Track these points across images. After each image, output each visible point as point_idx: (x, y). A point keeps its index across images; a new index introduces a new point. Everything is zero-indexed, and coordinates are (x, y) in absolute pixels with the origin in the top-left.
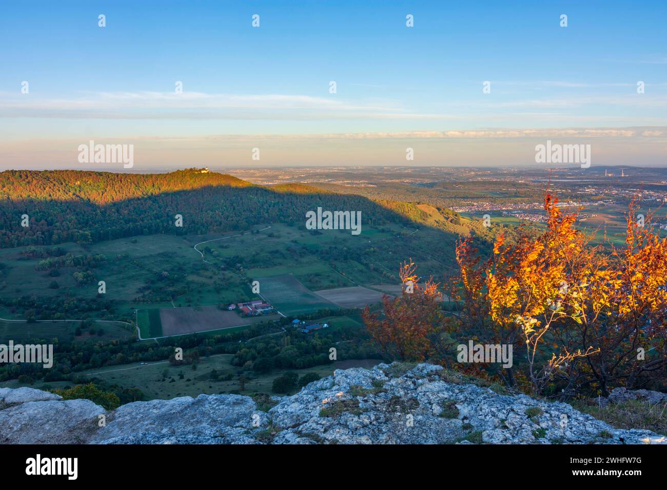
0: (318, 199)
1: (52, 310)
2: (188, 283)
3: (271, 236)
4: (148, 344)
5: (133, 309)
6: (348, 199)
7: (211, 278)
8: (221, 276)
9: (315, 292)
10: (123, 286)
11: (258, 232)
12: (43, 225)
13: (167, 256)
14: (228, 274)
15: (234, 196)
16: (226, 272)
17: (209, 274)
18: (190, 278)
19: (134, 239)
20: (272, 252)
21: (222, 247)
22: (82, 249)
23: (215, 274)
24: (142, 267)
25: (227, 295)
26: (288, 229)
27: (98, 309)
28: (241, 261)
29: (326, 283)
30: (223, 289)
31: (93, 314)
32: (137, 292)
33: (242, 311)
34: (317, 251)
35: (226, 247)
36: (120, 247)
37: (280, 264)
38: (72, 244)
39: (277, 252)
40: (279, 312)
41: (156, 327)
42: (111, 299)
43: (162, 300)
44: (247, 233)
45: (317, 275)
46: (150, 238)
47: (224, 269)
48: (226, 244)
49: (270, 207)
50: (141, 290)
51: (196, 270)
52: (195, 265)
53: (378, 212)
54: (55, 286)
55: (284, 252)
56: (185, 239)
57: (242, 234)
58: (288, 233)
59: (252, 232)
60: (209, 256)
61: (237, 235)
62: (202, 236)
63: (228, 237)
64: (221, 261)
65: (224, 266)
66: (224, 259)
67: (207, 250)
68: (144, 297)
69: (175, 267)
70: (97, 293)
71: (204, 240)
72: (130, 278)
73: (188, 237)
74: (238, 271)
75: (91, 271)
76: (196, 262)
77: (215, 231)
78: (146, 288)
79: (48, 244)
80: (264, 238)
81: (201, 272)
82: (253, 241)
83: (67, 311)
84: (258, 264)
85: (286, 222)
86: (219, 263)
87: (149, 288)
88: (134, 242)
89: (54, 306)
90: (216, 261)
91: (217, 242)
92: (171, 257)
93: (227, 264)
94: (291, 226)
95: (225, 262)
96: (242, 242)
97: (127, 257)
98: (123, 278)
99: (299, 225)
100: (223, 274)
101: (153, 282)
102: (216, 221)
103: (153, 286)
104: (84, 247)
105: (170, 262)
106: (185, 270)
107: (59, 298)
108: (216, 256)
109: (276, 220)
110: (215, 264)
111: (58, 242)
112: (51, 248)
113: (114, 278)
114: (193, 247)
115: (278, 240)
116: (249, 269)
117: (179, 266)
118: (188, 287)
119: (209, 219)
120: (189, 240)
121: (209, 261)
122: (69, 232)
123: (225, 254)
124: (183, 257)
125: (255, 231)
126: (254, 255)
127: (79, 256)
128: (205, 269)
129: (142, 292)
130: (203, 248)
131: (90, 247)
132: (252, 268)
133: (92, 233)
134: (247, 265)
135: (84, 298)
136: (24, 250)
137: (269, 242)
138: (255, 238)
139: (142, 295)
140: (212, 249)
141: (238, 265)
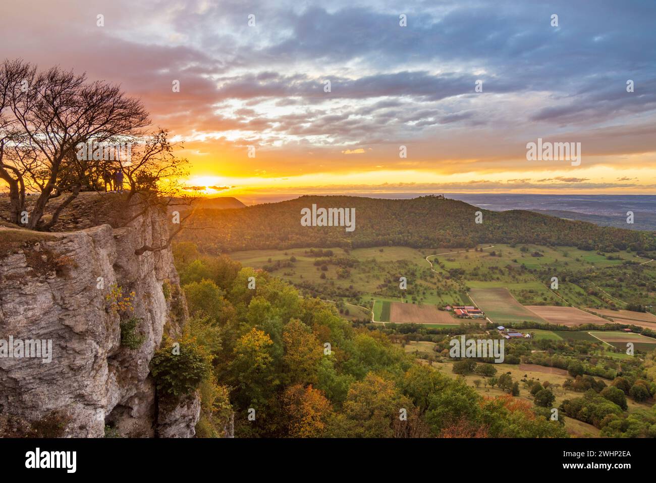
0: (543, 224)
1: (320, 292)
2: (416, 285)
3: (493, 254)
4: (377, 325)
5: (372, 299)
6: (574, 226)
7: (435, 284)
8: (444, 283)
9: (526, 307)
10: (368, 282)
11: (482, 251)
12: (322, 233)
13: (403, 263)
14: (449, 282)
15: (463, 219)
16: (448, 281)
17: (435, 280)
19: (382, 248)
20: (492, 268)
21: (449, 260)
22: (345, 253)
23: (439, 281)
24: (384, 269)
25: (448, 299)
26: (511, 250)
27: (348, 296)
28: (462, 273)
29: (539, 299)
30: (443, 294)
31: (345, 299)
32: (377, 288)
33: (455, 313)
34: (535, 271)
35: (452, 261)
36: (372, 254)
37: (498, 279)
38: (338, 249)
39: (496, 268)
40: (487, 318)
41: (385, 315)
42: (359, 290)
43: (394, 296)
44: (472, 251)
45: (531, 292)
46: (394, 248)
47: (448, 278)
48: (453, 258)
49: (495, 229)
50: (380, 287)
51: (424, 277)
52: (424, 272)
53: (607, 239)
54: (323, 277)
55: (503, 269)
56: (419, 251)
57: (467, 251)
58: (510, 253)
59: (476, 250)
60: (437, 266)
61: (463, 252)
62: (433, 250)
63: (454, 252)
64: (447, 271)
65: (448, 275)
66: (449, 270)
67: (436, 261)
68: (382, 291)
69: (409, 271)
70: (350, 285)
71: (435, 253)
72: (374, 276)
73: (422, 250)
74: (459, 281)
75: (348, 269)
76: (425, 270)
77: (445, 247)
78: (384, 286)
79: (323, 248)
80: (487, 256)
81: (428, 278)
82: (476, 257)
83: (329, 295)
84: (477, 277)
85: (509, 244)
86: (444, 272)
87: (386, 286)
88: (381, 251)
89: (322, 290)
90: (442, 271)
91: (445, 256)
92: (406, 264)
93: (451, 274)
94: (513, 247)
95: (449, 272)
96: (466, 257)
97: (374, 261)
98: (369, 276)
99: (521, 246)
100: (446, 282)
101: (390, 282)
102: (446, 239)
103: (389, 284)
104: (346, 251)
105: (405, 268)
106: (416, 276)
107: (325, 285)
108: (443, 267)
109: (500, 241)
110: (441, 273)
111: (329, 247)
112: (324, 250)
113: (362, 276)
114: (425, 258)
115: (499, 258)
116: (469, 280)
117: (411, 271)
118: (416, 289)
119: (440, 236)
120: (423, 253)
121: (437, 270)
122: (337, 240)
123: (450, 265)
124: (416, 265)
125: (479, 249)
126: (475, 269)
127: (342, 257)
128: (432, 277)
129: (381, 288)
130: (433, 259)
131: (350, 252)
132: (472, 279)
133: (352, 242)
134: (468, 277)
135: (341, 287)
136: (308, 250)
137: (490, 259)
138: (479, 255)
139: (380, 290)
140: (440, 261)
141: (460, 276)
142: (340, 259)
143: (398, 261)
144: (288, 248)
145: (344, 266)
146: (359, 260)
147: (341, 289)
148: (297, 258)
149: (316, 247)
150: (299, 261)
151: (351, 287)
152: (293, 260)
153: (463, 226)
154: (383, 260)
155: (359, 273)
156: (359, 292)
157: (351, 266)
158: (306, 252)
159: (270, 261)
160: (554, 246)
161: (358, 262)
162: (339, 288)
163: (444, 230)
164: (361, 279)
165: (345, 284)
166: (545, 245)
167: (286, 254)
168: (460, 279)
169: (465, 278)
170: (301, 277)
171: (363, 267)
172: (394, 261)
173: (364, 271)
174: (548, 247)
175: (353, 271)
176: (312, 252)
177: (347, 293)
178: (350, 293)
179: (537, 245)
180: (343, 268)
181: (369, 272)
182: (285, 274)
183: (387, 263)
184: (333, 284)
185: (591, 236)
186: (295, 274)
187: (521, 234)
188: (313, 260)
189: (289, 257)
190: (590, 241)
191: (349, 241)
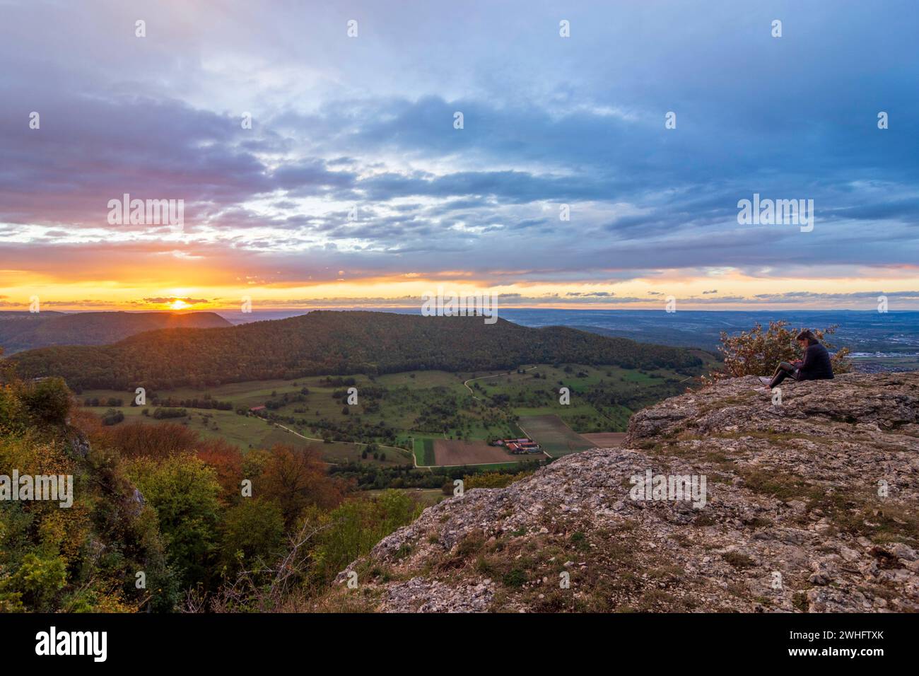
0: (584, 342)
1: (343, 433)
2: (458, 417)
3: (537, 376)
4: (423, 472)
5: (410, 437)
7: (479, 413)
8: (489, 413)
9: (581, 435)
10: (401, 416)
11: (524, 372)
12: (340, 357)
13: (439, 391)
14: (496, 410)
16: (493, 409)
17: (478, 409)
18: (461, 412)
19: (412, 373)
20: (539, 392)
21: (490, 385)
22: (370, 380)
23: (483, 410)
24: (418, 399)
25: (497, 432)
26: (555, 371)
27: (380, 436)
28: (507, 399)
29: (593, 426)
30: (490, 425)
31: (377, 439)
32: (414, 422)
33: (508, 448)
34: (583, 393)
35: (493, 385)
36: (403, 380)
37: (546, 404)
38: (361, 375)
39: (543, 392)
40: (545, 452)
41: (429, 458)
42: (392, 427)
43: (435, 431)
44: (514, 373)
45: (583, 417)
46: (427, 372)
47: (492, 406)
48: (494, 383)
50: (417, 421)
51: (466, 406)
52: (465, 400)
53: (647, 357)
55: (550, 392)
56: (456, 375)
57: (509, 373)
58: (554, 374)
59: (519, 372)
60: (478, 392)
61: (504, 374)
62: (472, 373)
63: (495, 375)
64: (489, 397)
65: (492, 402)
66: (492, 396)
67: (477, 386)
68: (419, 427)
69: (448, 401)
70: (380, 421)
71: (473, 377)
72: (408, 409)
73: (459, 374)
74: (505, 409)
75: (376, 400)
76: (465, 398)
77: (484, 369)
78: (421, 419)
79: (343, 375)
80: (530, 378)
81: (471, 407)
82: (520, 380)
83: (355, 435)
84: (525, 403)
85: (552, 364)
86: (487, 400)
87: (424, 419)
88: (413, 376)
89: (345, 429)
90: (484, 398)
91: (486, 380)
92: (444, 392)
93: (495, 401)
94: (556, 367)
95: (493, 399)
96: (509, 381)
97: (406, 389)
98: (403, 408)
99: (565, 366)
100: (491, 411)
101: (427, 414)
102: (485, 360)
103: (427, 418)
104: (371, 378)
105: (443, 396)
106: (456, 405)
107: (349, 423)
108: (484, 393)
109: (542, 361)
110: (484, 401)
111: (349, 374)
112: (345, 378)
113: (394, 408)
114: (463, 383)
115: (544, 380)
116: (515, 407)
117: (451, 400)
118: (459, 421)
119: (479, 357)
120: (460, 377)
121: (478, 397)
122: (360, 364)
123: (493, 391)
124: (455, 392)
125: (521, 371)
126: (520, 394)
127: (367, 386)
128: (475, 405)
129: (418, 423)
130: (472, 384)
131: (376, 379)
132: (519, 406)
133: (378, 367)
134: (514, 403)
135: (370, 424)
136: (324, 378)
137: (535, 382)
138: (522, 377)
139: (418, 425)
140: (481, 386)
141: (505, 402)
142: (366, 389)
143: (434, 388)
144: (296, 377)
145: (370, 398)
146: (389, 388)
147: (371, 426)
148: (311, 389)
149: (333, 375)
150: (313, 393)
151: (382, 424)
152: (305, 392)
153: (502, 345)
154: (416, 388)
155: (390, 405)
156: (392, 429)
157: (379, 397)
158: (321, 381)
159: (274, 394)
160: (596, 365)
161: (387, 391)
162: (367, 426)
163: (481, 350)
164: (393, 413)
165: (375, 420)
166: (588, 364)
167: (295, 385)
168: (505, 406)
169: (511, 405)
170: (317, 414)
171: (394, 397)
172: (430, 388)
173: (396, 403)
174: (591, 366)
175: (381, 402)
176: (328, 380)
177: (378, 432)
178: (381, 431)
179: (580, 364)
180: (370, 400)
181: (401, 403)
182: (296, 411)
183: (420, 391)
184: (359, 420)
185: (632, 354)
186: (308, 410)
187: (562, 353)
188: (331, 391)
189: (299, 389)
190: (631, 359)
191: (373, 366)
